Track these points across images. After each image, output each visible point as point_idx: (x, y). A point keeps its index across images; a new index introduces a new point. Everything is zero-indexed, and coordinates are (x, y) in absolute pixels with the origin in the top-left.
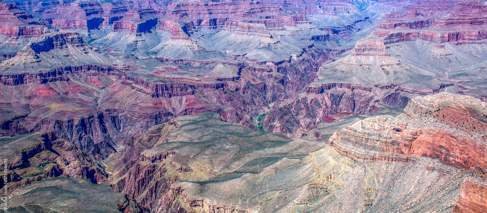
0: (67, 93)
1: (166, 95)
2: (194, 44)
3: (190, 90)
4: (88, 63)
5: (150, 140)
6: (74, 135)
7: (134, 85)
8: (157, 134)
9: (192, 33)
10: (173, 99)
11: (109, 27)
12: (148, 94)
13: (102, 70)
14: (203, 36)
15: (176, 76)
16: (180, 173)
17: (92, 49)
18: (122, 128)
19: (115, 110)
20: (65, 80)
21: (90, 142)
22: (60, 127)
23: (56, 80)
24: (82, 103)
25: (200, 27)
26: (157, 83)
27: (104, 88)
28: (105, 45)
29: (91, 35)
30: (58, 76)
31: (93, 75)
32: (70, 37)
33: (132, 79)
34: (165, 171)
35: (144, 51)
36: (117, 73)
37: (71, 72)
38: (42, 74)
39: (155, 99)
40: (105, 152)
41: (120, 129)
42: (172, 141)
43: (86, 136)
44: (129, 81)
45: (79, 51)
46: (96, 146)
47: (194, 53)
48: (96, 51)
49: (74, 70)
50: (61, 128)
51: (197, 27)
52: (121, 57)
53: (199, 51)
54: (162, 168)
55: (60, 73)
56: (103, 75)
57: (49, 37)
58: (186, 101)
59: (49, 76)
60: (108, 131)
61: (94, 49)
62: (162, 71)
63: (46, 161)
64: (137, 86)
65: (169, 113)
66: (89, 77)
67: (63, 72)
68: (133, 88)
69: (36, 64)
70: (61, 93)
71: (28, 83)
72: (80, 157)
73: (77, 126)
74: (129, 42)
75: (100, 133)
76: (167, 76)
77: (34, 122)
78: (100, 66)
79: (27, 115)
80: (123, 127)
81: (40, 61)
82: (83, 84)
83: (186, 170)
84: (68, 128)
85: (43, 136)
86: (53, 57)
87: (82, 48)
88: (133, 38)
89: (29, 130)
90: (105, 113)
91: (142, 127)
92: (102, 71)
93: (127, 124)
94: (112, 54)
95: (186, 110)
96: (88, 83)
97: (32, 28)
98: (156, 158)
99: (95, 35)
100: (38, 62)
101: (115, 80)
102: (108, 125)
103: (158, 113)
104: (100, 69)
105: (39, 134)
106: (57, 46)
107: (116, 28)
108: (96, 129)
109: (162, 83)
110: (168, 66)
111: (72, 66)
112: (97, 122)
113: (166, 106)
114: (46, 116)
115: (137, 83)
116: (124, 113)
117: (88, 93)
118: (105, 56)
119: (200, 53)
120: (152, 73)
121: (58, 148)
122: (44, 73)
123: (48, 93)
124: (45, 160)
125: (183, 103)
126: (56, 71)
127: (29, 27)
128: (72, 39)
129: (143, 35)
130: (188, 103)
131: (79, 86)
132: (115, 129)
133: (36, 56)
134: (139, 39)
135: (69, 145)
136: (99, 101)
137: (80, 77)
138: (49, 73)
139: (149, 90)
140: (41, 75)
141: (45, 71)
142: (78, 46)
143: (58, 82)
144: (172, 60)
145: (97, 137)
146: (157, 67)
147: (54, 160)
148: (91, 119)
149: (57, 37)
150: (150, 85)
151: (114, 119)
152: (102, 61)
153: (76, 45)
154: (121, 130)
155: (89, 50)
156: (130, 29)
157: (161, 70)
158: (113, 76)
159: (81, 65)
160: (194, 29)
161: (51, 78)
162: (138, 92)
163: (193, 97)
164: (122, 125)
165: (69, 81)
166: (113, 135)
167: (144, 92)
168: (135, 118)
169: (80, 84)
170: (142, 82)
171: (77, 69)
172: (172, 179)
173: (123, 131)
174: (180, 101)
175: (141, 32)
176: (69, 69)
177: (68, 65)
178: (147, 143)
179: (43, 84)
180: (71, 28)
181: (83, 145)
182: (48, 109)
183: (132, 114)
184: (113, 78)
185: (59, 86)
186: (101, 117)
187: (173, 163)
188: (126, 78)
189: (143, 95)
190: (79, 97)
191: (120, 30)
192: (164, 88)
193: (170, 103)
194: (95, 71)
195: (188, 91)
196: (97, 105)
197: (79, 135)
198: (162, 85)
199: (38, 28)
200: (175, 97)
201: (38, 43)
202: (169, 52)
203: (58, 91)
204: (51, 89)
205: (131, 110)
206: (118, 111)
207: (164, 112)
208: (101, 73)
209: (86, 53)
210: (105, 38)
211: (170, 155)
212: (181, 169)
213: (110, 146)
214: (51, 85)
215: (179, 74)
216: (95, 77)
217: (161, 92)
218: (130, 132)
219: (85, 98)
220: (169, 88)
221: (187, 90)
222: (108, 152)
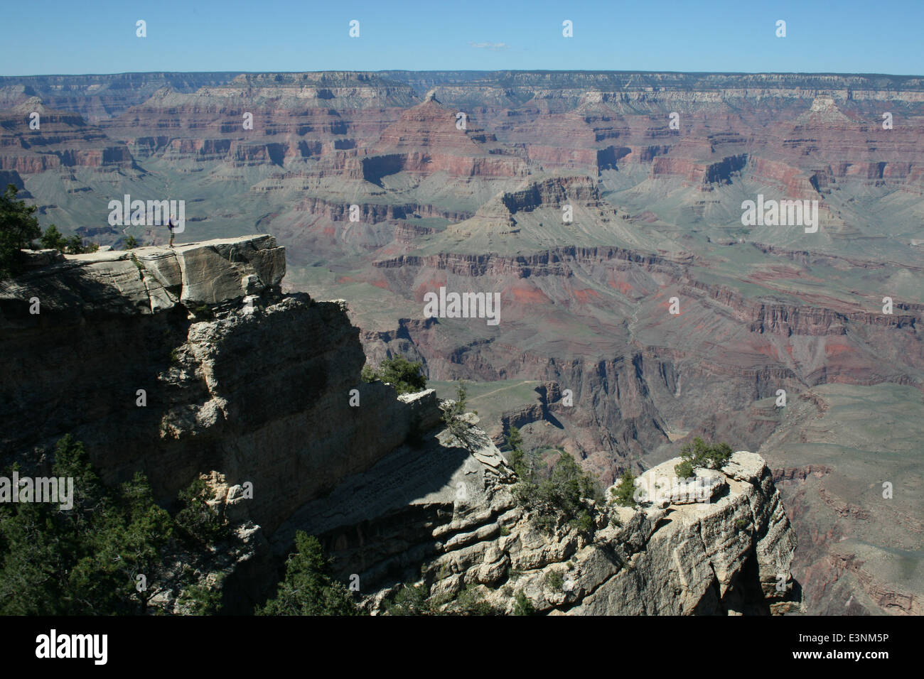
0: (567, 303)
1: (781, 331)
2: (836, 218)
3: (836, 324)
4: (609, 244)
5: (755, 429)
6: (582, 392)
7: (709, 299)
8: (771, 419)
9: (829, 192)
10: (795, 339)
11: (640, 167)
12: (740, 322)
13: (638, 259)
14: (851, 200)
15: (803, 290)
16: (843, 521)
17: (615, 212)
18: (679, 390)
19: (667, 350)
20: (563, 275)
21: (615, 412)
22: (556, 372)
23: (547, 272)
24: (597, 327)
25: (844, 179)
26: (763, 300)
27: (639, 298)
28: (634, 205)
29: (603, 182)
30: (551, 265)
31: (618, 269)
32: (575, 185)
33: (703, 286)
34: (807, 509)
35: (719, 225)
36: (668, 268)
37: (575, 259)
38: (523, 258)
39: (756, 337)
40: (648, 437)
41: (675, 391)
42: (816, 440)
43: (606, 398)
44: (696, 290)
45: (592, 216)
46: (631, 423)
47: (834, 239)
48: (624, 217)
49: (581, 254)
50: (559, 375)
51: (837, 179)
52: (675, 235)
53: (846, 235)
54: (797, 500)
55: (556, 259)
56: (638, 271)
57: (535, 183)
58: (827, 349)
59: (535, 263)
60: (651, 393)
61: (620, 214)
62: (767, 274)
63: (544, 443)
64: (715, 302)
65: (788, 370)
66: (609, 272)
67: (561, 256)
68: (707, 306)
69: (511, 236)
70: (556, 301)
71: (495, 274)
72: (604, 443)
73: (590, 375)
74: (685, 203)
75: (635, 394)
76: (782, 287)
77: (507, 355)
78: (633, 251)
79: (493, 340)
80: (683, 389)
81: (518, 231)
82: (597, 287)
83: (858, 516)
84: (573, 377)
85: (537, 390)
86: (541, 225)
87: (597, 210)
88: (694, 196)
89: (498, 371)
90: (645, 354)
91: (725, 395)
92: (636, 261)
93: (691, 385)
94: (656, 227)
95: (824, 369)
96: (608, 286)
97: (498, 162)
98: (783, 475)
99: (611, 183)
100: (515, 232)
101: (663, 283)
102: (649, 379)
103: (761, 368)
104: (633, 257)
105: (530, 385)
106: (549, 202)
107: (657, 171)
108: (627, 385)
109: (775, 303)
110: (781, 264)
111: (577, 247)
112: (630, 371)
113: (780, 354)
114: (530, 347)
115: (716, 295)
116: (685, 359)
117: (608, 306)
118: (643, 228)
119: (849, 240)
120: (746, 278)
121: (562, 418)
122: (526, 255)
123: (532, 298)
124: (542, 440)
125: (818, 353)
126: (548, 254)
127: (491, 160)
128: (579, 191)
129: (716, 190)
130: (830, 353)
131: (591, 289)
132: (665, 390)
133: (512, 220)
134: (708, 197)
135: (585, 414)
136: (631, 327)
137: (592, 271)
138: (535, 258)
139: (743, 316)
140: (521, 260)
141: (527, 252)
142: (588, 205)
143: (550, 278)
144: (783, 251)
145: (629, 403)
146: (756, 265)
147: (559, 442)
148: (619, 364)
149: (550, 184)
150: (748, 304)
151: (663, 369)
152: (636, 241)
153: (586, 202)
154: (678, 395)
155: (611, 215)
156: (690, 175)
157: (765, 270)
158: (661, 276)
159: (595, 245)
160: (833, 184)
161: (538, 267)
162: (718, 317)
163: (843, 339)
164: (679, 384)
165: (573, 278)
166: (661, 403)
167: (732, 318)
168: (709, 373)
169: (592, 285)
170: (729, 296)
171: (585, 252)
172: (823, 530)
173: (681, 397)
174: (812, 348)
175: (712, 181)
176: (571, 251)
177: (570, 242)
178: (748, 433)
179: (523, 279)
180: (563, 165)
181: (601, 416)
182: (532, 333)
183: (704, 364)
184: (659, 279)
185: (552, 286)
186: (637, 360)
187: (827, 493)
188: (691, 283)
189: (729, 325)
190: (591, 314)
191: (666, 175)
192: (779, 314)
193: (789, 347)
194: (623, 261)
195: (832, 326)
196: (629, 334)
197: (594, 392)
198: (774, 306)
199: (508, 162)
200: (801, 336)
201: (516, 194)
202: (776, 233)
203: (550, 295)
204: (537, 290)
205: (702, 354)
206: (674, 353)
207: (777, 367)
208: (636, 265)
209: (605, 221)
210: (634, 190)
211: (816, 473)
212: (848, 511)
213: (657, 427)
214: (538, 281)
215: (809, 285)
216: (624, 273)
217: (770, 321)
218: (697, 402)
219: (603, 316)
220: (789, 315)
221: (830, 322)
222: (654, 440)
